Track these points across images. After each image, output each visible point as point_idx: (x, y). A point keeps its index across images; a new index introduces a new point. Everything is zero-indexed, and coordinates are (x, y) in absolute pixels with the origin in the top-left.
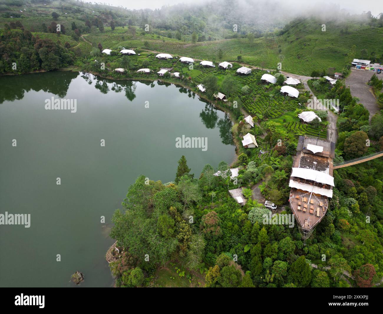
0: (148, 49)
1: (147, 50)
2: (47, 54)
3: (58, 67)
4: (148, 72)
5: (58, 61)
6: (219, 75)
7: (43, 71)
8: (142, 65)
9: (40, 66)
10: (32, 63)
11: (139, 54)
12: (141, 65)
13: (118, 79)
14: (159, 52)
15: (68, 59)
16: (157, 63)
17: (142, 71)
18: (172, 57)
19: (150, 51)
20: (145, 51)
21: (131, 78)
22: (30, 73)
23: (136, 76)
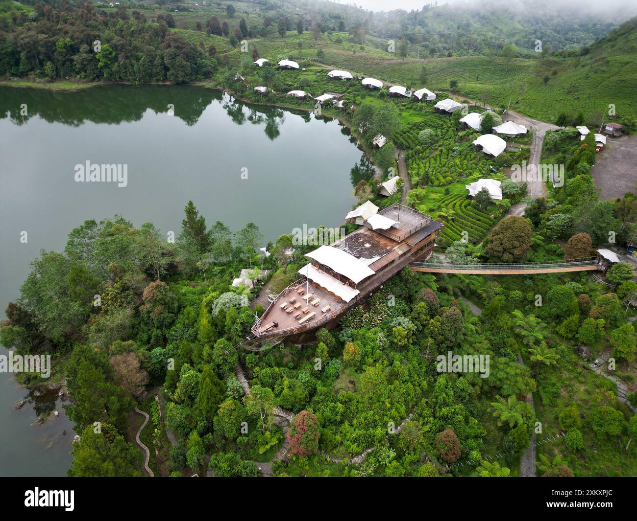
0: (323, 63)
1: (320, 64)
2: (174, 58)
3: (187, 79)
4: (301, 97)
5: (189, 70)
6: (408, 110)
7: (168, 83)
8: (298, 85)
9: (165, 75)
10: (154, 70)
11: (304, 69)
12: (296, 85)
13: (256, 103)
14: (335, 68)
15: (205, 69)
16: (325, 84)
17: (294, 94)
18: (351, 77)
19: (324, 65)
20: (317, 66)
21: (274, 103)
22: (151, 85)
23: (283, 102)
